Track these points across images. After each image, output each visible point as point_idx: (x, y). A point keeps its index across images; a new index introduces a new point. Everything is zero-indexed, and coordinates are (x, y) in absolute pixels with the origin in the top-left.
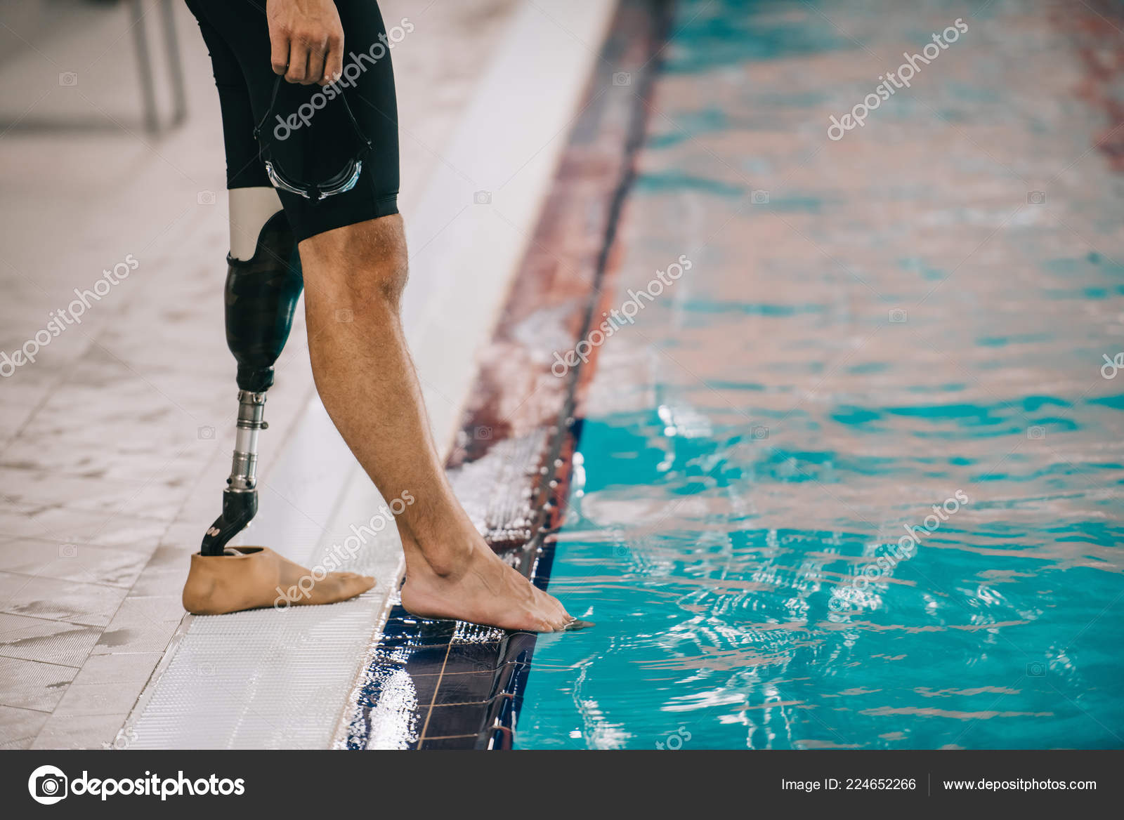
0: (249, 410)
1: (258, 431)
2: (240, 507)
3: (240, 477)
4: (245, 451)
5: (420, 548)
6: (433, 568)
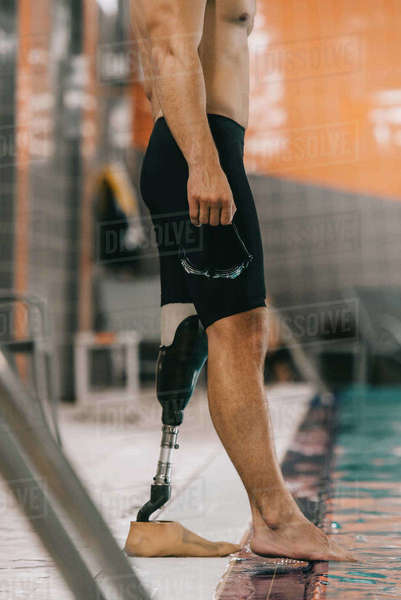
0: (169, 436)
1: (173, 449)
2: (160, 494)
3: (162, 477)
4: (165, 461)
5: (261, 513)
6: (268, 525)
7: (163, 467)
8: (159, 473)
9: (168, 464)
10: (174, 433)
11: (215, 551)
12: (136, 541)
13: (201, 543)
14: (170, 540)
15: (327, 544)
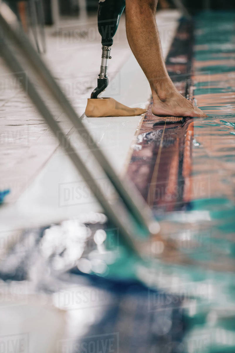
0: (106, 52)
1: (108, 59)
2: (102, 84)
3: (103, 74)
4: (104, 66)
5: (157, 93)
6: (160, 99)
7: (103, 69)
8: (101, 72)
9: (106, 67)
10: (108, 50)
11: (133, 113)
12: (91, 109)
13: (125, 109)
14: (109, 108)
15: (193, 108)
